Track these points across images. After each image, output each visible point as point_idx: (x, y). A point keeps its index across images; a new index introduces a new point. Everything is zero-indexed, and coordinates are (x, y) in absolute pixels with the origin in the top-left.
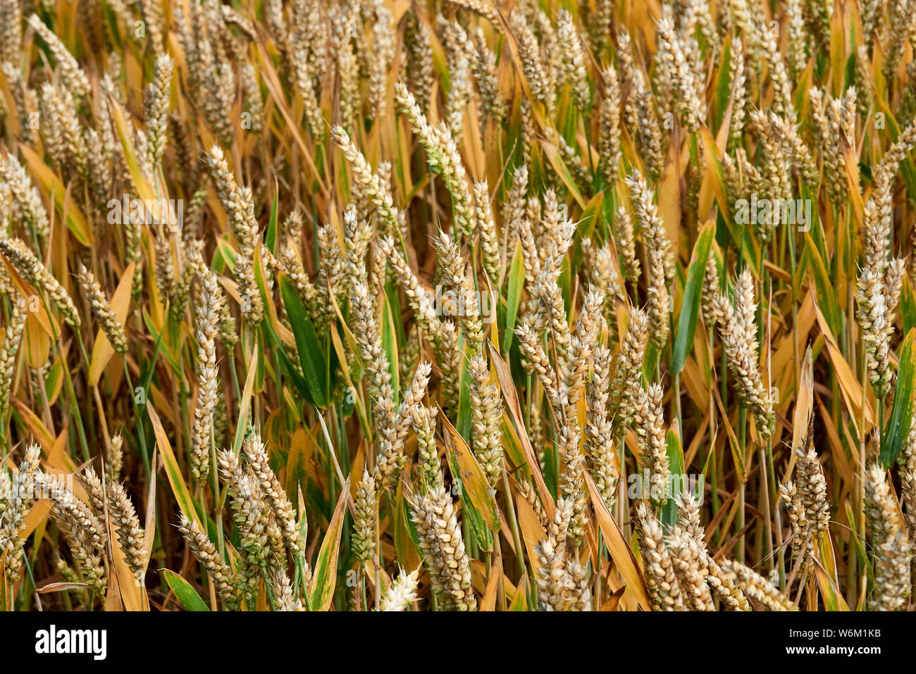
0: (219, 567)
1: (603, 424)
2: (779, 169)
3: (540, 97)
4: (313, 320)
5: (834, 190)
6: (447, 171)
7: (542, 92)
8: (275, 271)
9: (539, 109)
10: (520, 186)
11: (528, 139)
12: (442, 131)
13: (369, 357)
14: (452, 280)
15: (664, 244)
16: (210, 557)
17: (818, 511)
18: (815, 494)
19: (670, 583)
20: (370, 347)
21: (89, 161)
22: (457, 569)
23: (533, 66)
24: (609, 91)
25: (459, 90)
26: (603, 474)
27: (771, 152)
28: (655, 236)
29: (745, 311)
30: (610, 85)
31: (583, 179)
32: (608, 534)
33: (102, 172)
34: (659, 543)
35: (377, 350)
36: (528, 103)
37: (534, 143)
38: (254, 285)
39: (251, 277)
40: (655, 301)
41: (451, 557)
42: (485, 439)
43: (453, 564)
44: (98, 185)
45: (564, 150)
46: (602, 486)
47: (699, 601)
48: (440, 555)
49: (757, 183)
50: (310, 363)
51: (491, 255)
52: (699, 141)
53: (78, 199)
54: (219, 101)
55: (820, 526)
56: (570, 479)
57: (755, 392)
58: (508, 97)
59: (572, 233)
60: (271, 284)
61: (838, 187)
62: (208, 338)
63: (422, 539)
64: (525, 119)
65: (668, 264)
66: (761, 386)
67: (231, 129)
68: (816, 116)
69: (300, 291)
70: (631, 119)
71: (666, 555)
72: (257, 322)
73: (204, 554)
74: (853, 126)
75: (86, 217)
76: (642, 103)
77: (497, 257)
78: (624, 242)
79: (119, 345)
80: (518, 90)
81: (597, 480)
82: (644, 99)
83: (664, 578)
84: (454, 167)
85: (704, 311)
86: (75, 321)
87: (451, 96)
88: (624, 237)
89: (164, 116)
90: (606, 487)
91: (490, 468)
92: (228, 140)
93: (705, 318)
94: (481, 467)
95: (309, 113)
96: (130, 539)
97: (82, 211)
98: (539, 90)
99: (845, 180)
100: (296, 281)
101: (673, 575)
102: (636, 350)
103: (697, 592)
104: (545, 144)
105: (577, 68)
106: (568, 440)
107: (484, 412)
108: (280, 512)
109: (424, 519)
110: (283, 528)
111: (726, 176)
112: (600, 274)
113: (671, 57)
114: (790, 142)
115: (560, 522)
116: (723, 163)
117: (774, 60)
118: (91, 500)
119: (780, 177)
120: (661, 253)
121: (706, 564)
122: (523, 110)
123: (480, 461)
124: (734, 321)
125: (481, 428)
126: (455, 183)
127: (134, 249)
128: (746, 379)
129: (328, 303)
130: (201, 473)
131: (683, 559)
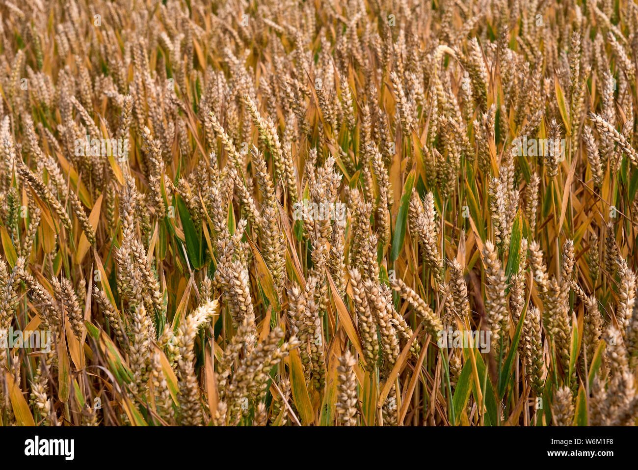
0: (116, 321)
1: (339, 246)
2: (453, 149)
3: (328, 120)
4: (194, 221)
5: (483, 164)
6: (271, 143)
7: (329, 118)
8: (173, 192)
9: (328, 129)
10: (313, 159)
11: (321, 145)
12: (269, 121)
13: (219, 230)
14: (260, 175)
15: (388, 184)
16: (111, 314)
17: (461, 303)
18: (460, 292)
19: (365, 308)
20: (219, 224)
21: (93, 162)
22: (246, 311)
23: (324, 101)
24: (365, 118)
25: (290, 130)
26: (338, 275)
27: (449, 139)
28: (383, 179)
29: (429, 214)
30: (366, 115)
31: (351, 169)
32: (340, 309)
33: (99, 169)
34: (358, 282)
35: (223, 226)
36: (322, 125)
37: (324, 147)
38: (160, 195)
39: (158, 190)
40: (382, 216)
41: (243, 304)
42: (273, 255)
43: (244, 308)
44: (97, 176)
45: (341, 154)
46: (338, 283)
47: (382, 321)
48: (237, 304)
49: (442, 163)
50: (191, 243)
51: (292, 186)
52: (411, 143)
53: (85, 182)
54: (165, 138)
55: (463, 312)
56: (318, 273)
57: (432, 253)
58: (312, 124)
59: (333, 164)
60: (171, 198)
61: (485, 162)
62: (129, 214)
63: (227, 294)
64: (320, 134)
65: (389, 196)
66: (436, 251)
67: (171, 154)
68: (477, 136)
69: (187, 203)
70: (377, 136)
71: (363, 290)
72: (162, 217)
73: (108, 312)
74: (494, 126)
75: (90, 194)
76: (381, 120)
77: (296, 187)
78: (367, 188)
79: (91, 238)
80: (317, 119)
81: (335, 279)
82: (382, 117)
83: (361, 305)
84: (275, 142)
85: (411, 228)
86: (69, 227)
87: (285, 133)
88: (368, 185)
89: (128, 128)
90: (341, 284)
91: (275, 273)
92: (169, 160)
93: (411, 232)
94: (270, 272)
95: (210, 140)
96: (74, 314)
97: (88, 190)
98: (327, 116)
99: (489, 156)
100: (185, 197)
101: (366, 303)
102: (365, 223)
103: (381, 315)
104: (329, 146)
105: (349, 107)
106: (317, 248)
107: (273, 240)
108: (150, 285)
109: (229, 282)
110: (152, 295)
111: (425, 158)
112: (353, 202)
113: (397, 93)
114: (459, 133)
115: (308, 290)
116: (424, 151)
117: (456, 109)
118: (55, 295)
119: (453, 154)
120: (385, 189)
121: (391, 311)
122: (320, 129)
123: (270, 269)
124: (421, 215)
125: (271, 249)
126: (275, 150)
127: (111, 204)
128: (427, 245)
129: (201, 208)
130: (122, 291)
131: (373, 294)
